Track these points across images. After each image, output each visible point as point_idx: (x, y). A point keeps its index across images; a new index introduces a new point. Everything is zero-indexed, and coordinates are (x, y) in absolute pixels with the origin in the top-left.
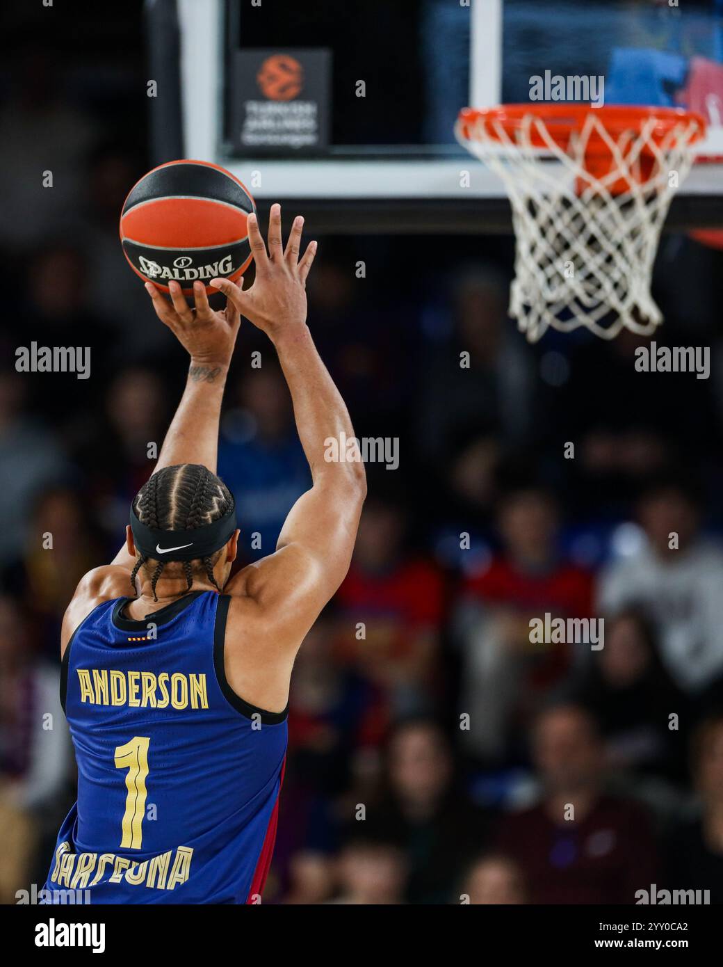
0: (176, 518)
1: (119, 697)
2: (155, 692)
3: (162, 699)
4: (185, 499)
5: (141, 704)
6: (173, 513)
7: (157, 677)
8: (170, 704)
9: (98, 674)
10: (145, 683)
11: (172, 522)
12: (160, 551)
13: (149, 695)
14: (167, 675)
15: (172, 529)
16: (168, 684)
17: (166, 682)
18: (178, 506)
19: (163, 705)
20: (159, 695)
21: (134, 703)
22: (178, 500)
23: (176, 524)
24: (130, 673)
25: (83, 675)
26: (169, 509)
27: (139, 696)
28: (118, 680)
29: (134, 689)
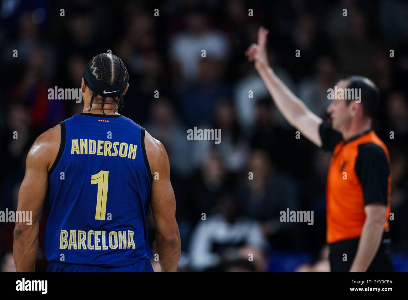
0: (114, 80)
1: (92, 151)
2: (111, 150)
3: (114, 152)
4: (117, 72)
5: (103, 154)
6: (113, 77)
7: (113, 143)
8: (118, 155)
9: (83, 141)
10: (106, 146)
11: (112, 81)
12: (105, 92)
13: (108, 150)
14: (118, 143)
15: (112, 84)
16: (118, 147)
17: (117, 146)
18: (115, 75)
19: (115, 155)
20: (112, 150)
21: (100, 154)
22: (115, 72)
23: (113, 83)
24: (99, 141)
25: (74, 142)
26: (110, 76)
27: (102, 151)
28: (93, 143)
29: (100, 148)
